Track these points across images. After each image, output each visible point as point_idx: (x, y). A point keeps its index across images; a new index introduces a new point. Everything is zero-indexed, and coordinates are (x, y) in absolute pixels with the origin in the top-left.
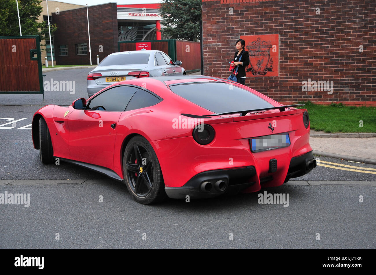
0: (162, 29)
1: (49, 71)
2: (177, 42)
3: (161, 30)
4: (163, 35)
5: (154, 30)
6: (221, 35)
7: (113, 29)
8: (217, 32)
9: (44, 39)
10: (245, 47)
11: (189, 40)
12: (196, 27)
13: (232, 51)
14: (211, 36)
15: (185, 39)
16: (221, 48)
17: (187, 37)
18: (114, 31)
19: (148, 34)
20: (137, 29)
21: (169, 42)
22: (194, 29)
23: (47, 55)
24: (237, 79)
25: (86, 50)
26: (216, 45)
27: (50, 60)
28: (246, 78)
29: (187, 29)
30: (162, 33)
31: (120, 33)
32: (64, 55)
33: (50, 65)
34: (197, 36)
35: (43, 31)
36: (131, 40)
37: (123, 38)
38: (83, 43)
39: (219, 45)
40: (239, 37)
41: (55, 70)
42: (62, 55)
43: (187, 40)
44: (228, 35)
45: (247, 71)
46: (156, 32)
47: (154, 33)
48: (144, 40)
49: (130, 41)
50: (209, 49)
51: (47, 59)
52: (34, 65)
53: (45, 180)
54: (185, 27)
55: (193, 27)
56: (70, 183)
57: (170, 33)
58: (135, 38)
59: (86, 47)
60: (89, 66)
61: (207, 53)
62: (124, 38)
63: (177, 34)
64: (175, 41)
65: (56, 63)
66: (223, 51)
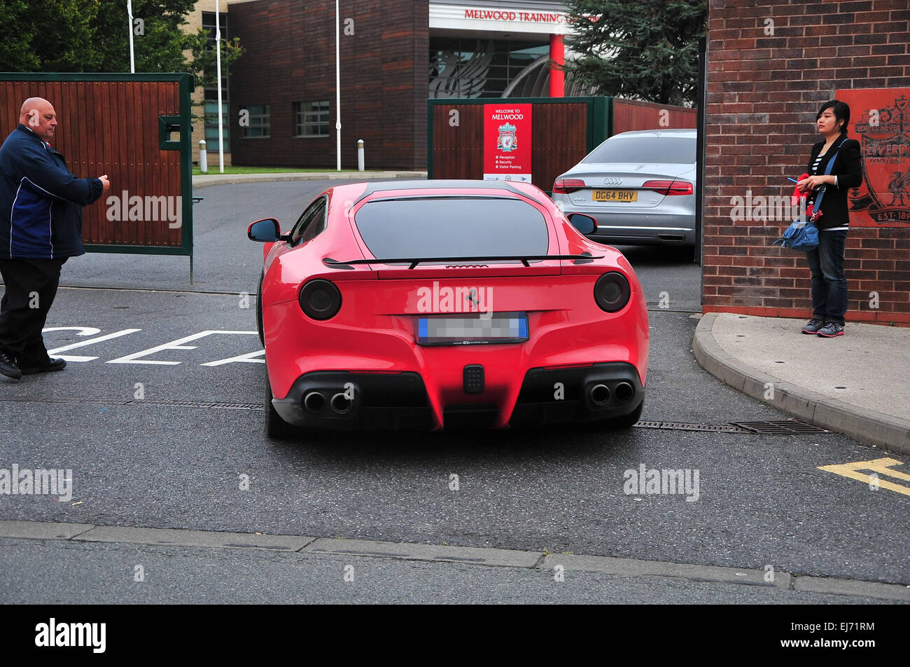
0: (569, 61)
1: (209, 186)
2: (616, 107)
3: (565, 67)
4: (573, 81)
5: (542, 65)
6: (768, 87)
7: (413, 60)
8: (756, 76)
9: (200, 84)
10: (850, 128)
11: (656, 99)
12: (681, 57)
13: (805, 139)
14: (737, 87)
15: (643, 96)
16: (769, 129)
17: (648, 89)
18: (416, 66)
19: (522, 77)
20: (488, 63)
21: (592, 104)
22: (674, 65)
23: (206, 135)
24: (819, 234)
25: (327, 123)
26: (751, 119)
27: (213, 151)
28: (850, 230)
29: (651, 62)
30: (570, 74)
31: (435, 73)
32: (259, 137)
33: (213, 166)
34: (682, 87)
35: (199, 60)
36: (469, 94)
37: (442, 87)
38: (319, 101)
39: (760, 119)
40: (833, 95)
41: (227, 183)
42: (251, 137)
43: (649, 99)
44: (794, 86)
45: (853, 208)
46: (548, 71)
47: (543, 74)
48: (510, 96)
49: (465, 98)
50: (726, 130)
51: (204, 147)
52: (168, 164)
53: (187, 531)
54: (646, 57)
55: (672, 57)
56: (263, 545)
57: (596, 78)
58: (481, 89)
59: (327, 112)
60: (331, 175)
61: (717, 143)
62: (447, 87)
63: (620, 81)
64: (611, 101)
65: (230, 160)
66: (773, 139)
